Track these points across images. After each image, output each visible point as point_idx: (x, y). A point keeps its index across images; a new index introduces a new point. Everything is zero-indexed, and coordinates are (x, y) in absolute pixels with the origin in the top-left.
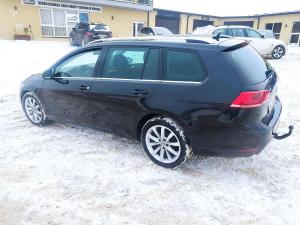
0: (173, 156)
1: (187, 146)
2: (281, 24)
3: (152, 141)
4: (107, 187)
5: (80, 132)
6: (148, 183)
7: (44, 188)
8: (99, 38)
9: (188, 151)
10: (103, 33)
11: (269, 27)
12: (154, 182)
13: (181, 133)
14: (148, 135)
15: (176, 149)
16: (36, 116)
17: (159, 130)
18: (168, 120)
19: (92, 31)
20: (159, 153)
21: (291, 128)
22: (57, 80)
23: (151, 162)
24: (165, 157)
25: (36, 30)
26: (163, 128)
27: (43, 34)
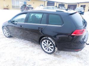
0: (51, 50)
1: (56, 47)
2: (85, 5)
3: (44, 45)
4: (28, 61)
5: (21, 40)
6: (42, 60)
7: (6, 61)
8: (29, 9)
10: (31, 8)
11: (82, 6)
12: (44, 60)
13: (54, 43)
14: (43, 43)
15: (52, 48)
16: (7, 34)
17: (46, 41)
18: (49, 38)
19: (27, 7)
20: (46, 49)
22: (13, 23)
23: (44, 52)
24: (48, 50)
25: (10, 7)
26: (48, 41)
27: (13, 8)
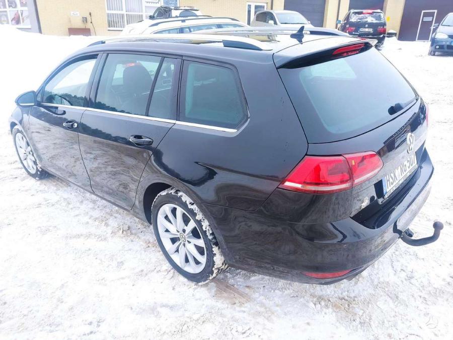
9: (219, 260)
13: (206, 225)
14: (161, 219)
16: (30, 162)
18: (186, 198)
21: (437, 226)
24: (187, 261)
26: (179, 210)
27: (110, 25)
